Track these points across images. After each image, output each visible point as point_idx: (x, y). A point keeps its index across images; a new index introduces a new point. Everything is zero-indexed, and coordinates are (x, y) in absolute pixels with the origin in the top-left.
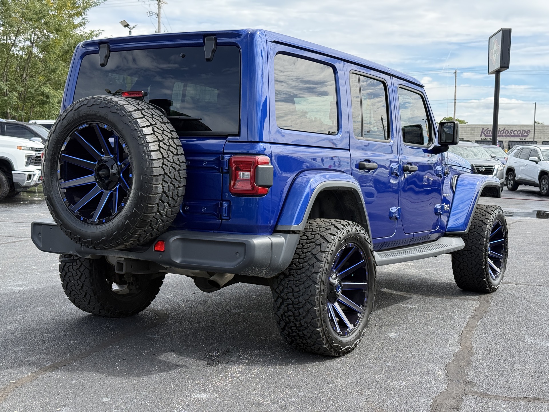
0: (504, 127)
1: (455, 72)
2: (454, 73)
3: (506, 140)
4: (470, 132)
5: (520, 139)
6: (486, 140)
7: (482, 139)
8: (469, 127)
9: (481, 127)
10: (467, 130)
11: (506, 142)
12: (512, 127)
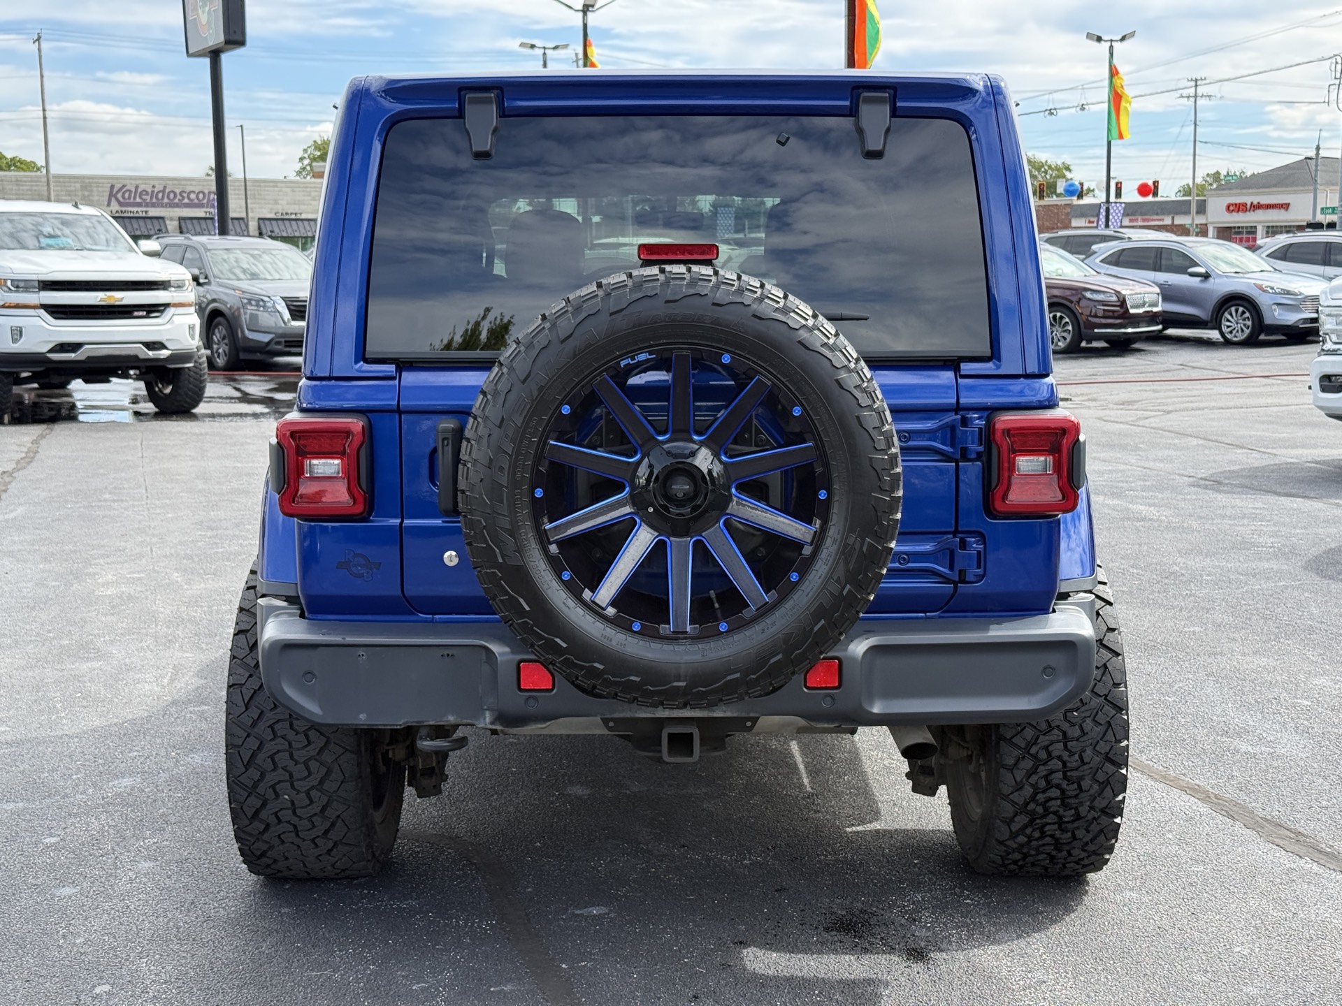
0: (164, 183)
1: (38, 39)
2: (34, 42)
3: (172, 214)
4: (80, 193)
5: (206, 212)
6: (123, 215)
7: (114, 212)
8: (75, 182)
9: (106, 181)
10: (73, 188)
11: (171, 219)
12: (183, 182)
